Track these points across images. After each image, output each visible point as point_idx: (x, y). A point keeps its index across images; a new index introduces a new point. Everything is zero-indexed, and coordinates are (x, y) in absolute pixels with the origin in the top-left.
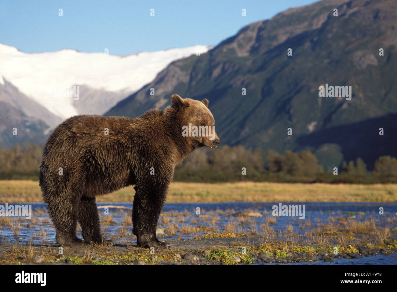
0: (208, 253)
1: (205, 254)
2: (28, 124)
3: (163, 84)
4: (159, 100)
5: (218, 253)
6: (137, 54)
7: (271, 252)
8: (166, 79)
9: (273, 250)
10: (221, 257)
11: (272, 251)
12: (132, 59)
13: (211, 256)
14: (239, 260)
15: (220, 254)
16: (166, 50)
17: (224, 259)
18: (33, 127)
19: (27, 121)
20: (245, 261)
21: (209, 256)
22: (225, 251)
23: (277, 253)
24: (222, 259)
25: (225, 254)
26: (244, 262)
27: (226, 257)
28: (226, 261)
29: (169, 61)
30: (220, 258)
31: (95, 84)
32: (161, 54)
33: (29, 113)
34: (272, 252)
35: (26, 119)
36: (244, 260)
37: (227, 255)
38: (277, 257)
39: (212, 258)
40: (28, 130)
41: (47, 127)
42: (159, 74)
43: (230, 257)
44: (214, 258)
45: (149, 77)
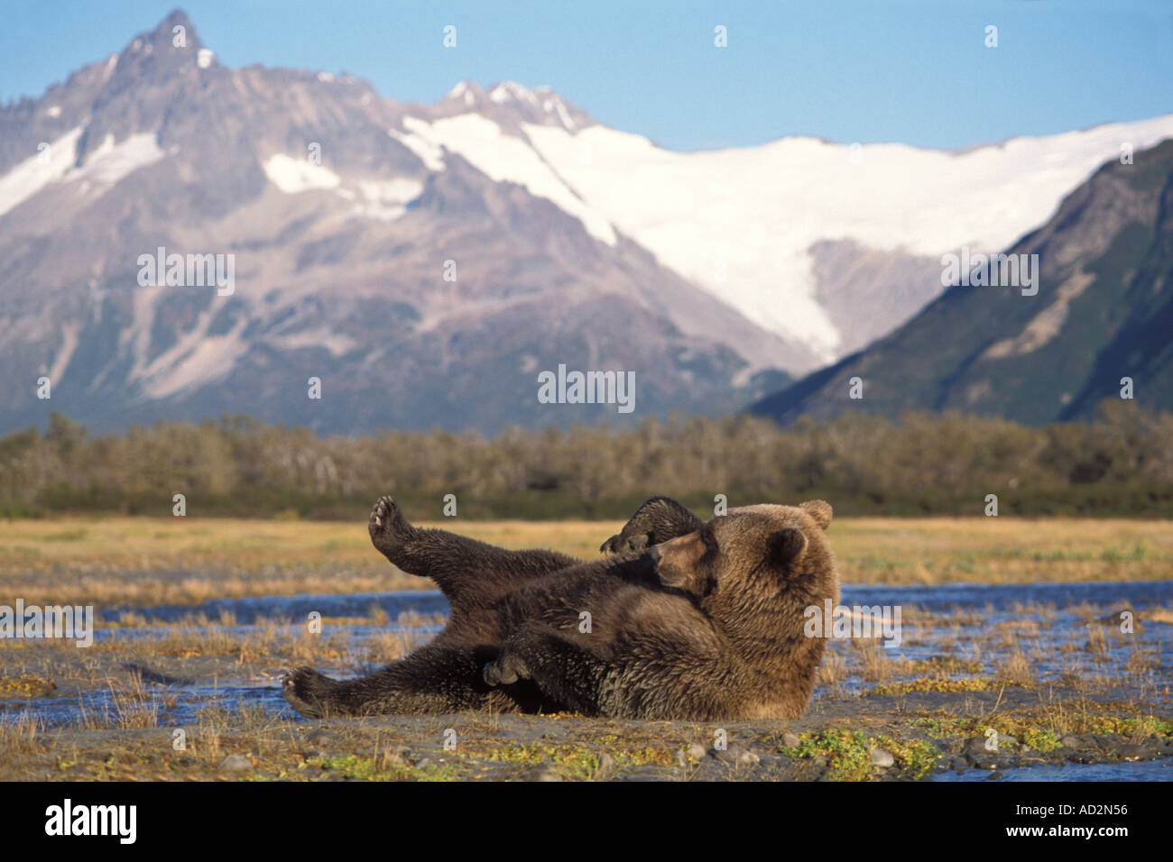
0: (793, 739)
1: (783, 743)
2: (685, 357)
3: (1078, 231)
4: (1070, 275)
5: (826, 742)
6: (1000, 144)
7: (1010, 735)
8: (1088, 214)
9: (1016, 731)
10: (833, 751)
11: (1013, 734)
12: (985, 160)
13: (801, 750)
14: (887, 761)
15: (829, 744)
16: (1085, 129)
17: (837, 759)
18: (701, 366)
19: (684, 350)
20: (910, 763)
21: (795, 749)
22: (844, 736)
23: (1027, 738)
24: (832, 757)
25: (845, 744)
26: (907, 765)
27: (847, 751)
28: (842, 765)
29: (1096, 162)
30: (827, 755)
31: (879, 236)
32: (1072, 141)
33: (687, 326)
34: (1013, 736)
35: (679, 342)
36: (906, 761)
37: (849, 746)
38: (1026, 749)
39: (801, 755)
40: (687, 376)
41: (743, 364)
42: (1068, 200)
43: (858, 751)
44: (807, 757)
45: (1037, 210)
